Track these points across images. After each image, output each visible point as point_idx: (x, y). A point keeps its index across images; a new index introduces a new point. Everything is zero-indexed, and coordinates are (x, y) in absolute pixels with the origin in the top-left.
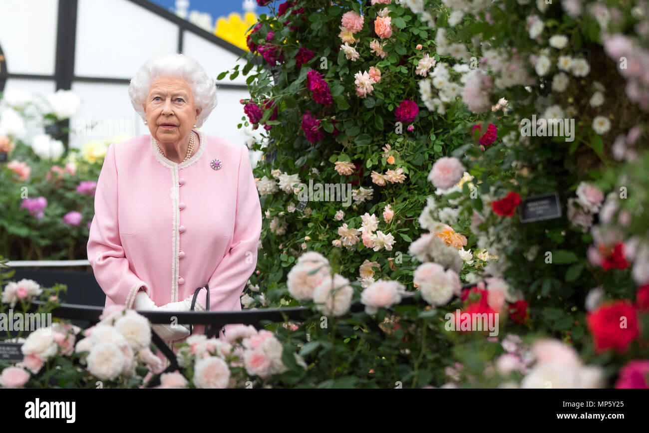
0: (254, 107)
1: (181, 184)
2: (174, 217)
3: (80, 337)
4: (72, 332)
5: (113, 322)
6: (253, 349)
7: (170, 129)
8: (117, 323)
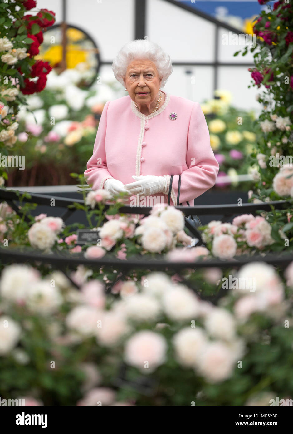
0: (257, 73)
1: (146, 130)
2: (138, 151)
3: (138, 225)
4: (132, 222)
5: (159, 215)
6: (251, 229)
7: (145, 96)
8: (162, 215)
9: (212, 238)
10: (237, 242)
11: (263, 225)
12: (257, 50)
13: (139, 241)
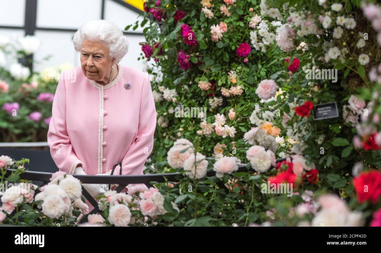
0: (148, 47)
1: (105, 99)
2: (100, 120)
3: (37, 192)
4: (32, 188)
5: (58, 182)
6: (145, 199)
8: (60, 183)
9: (108, 207)
10: (131, 211)
11: (157, 195)
12: (147, 25)
13: (39, 207)
